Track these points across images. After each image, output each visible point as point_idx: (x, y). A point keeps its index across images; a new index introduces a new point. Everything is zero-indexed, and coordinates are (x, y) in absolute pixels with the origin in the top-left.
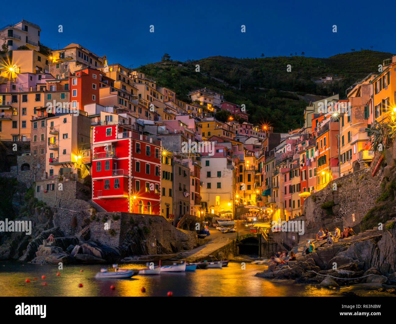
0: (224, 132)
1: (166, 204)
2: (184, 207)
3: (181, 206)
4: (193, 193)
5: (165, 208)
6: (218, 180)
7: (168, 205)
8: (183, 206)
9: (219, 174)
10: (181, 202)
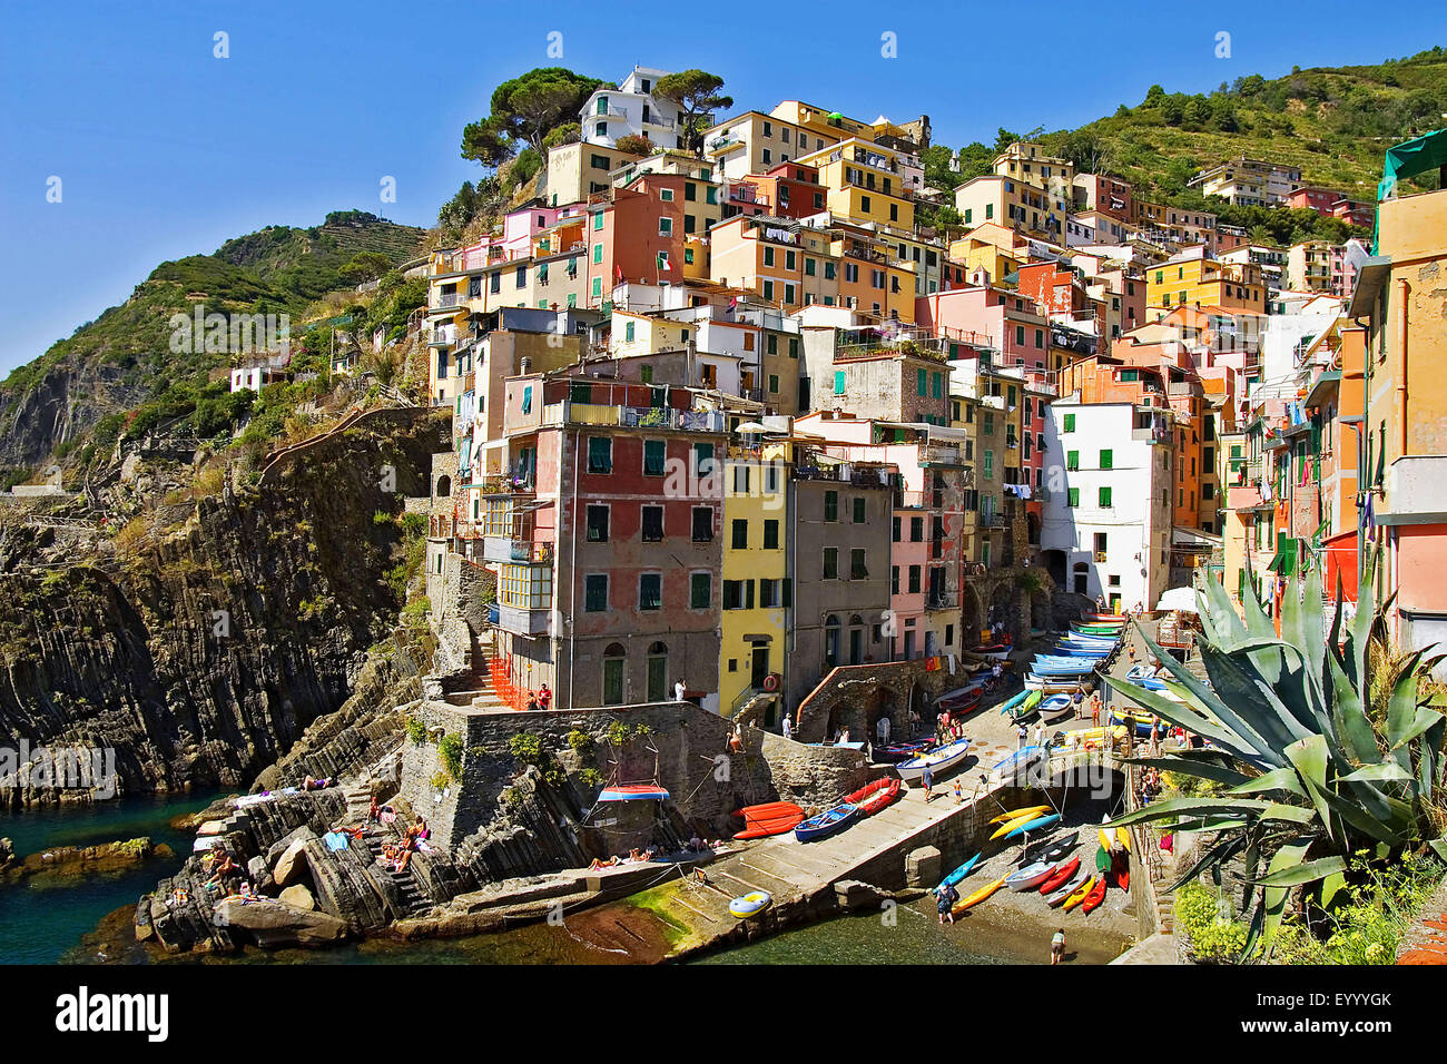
0: (1228, 288)
1: (747, 638)
2: (856, 634)
3: (833, 634)
4: (914, 570)
5: (745, 653)
6: (1105, 478)
7: (760, 643)
8: (846, 632)
9: (1106, 460)
10: (833, 620)
